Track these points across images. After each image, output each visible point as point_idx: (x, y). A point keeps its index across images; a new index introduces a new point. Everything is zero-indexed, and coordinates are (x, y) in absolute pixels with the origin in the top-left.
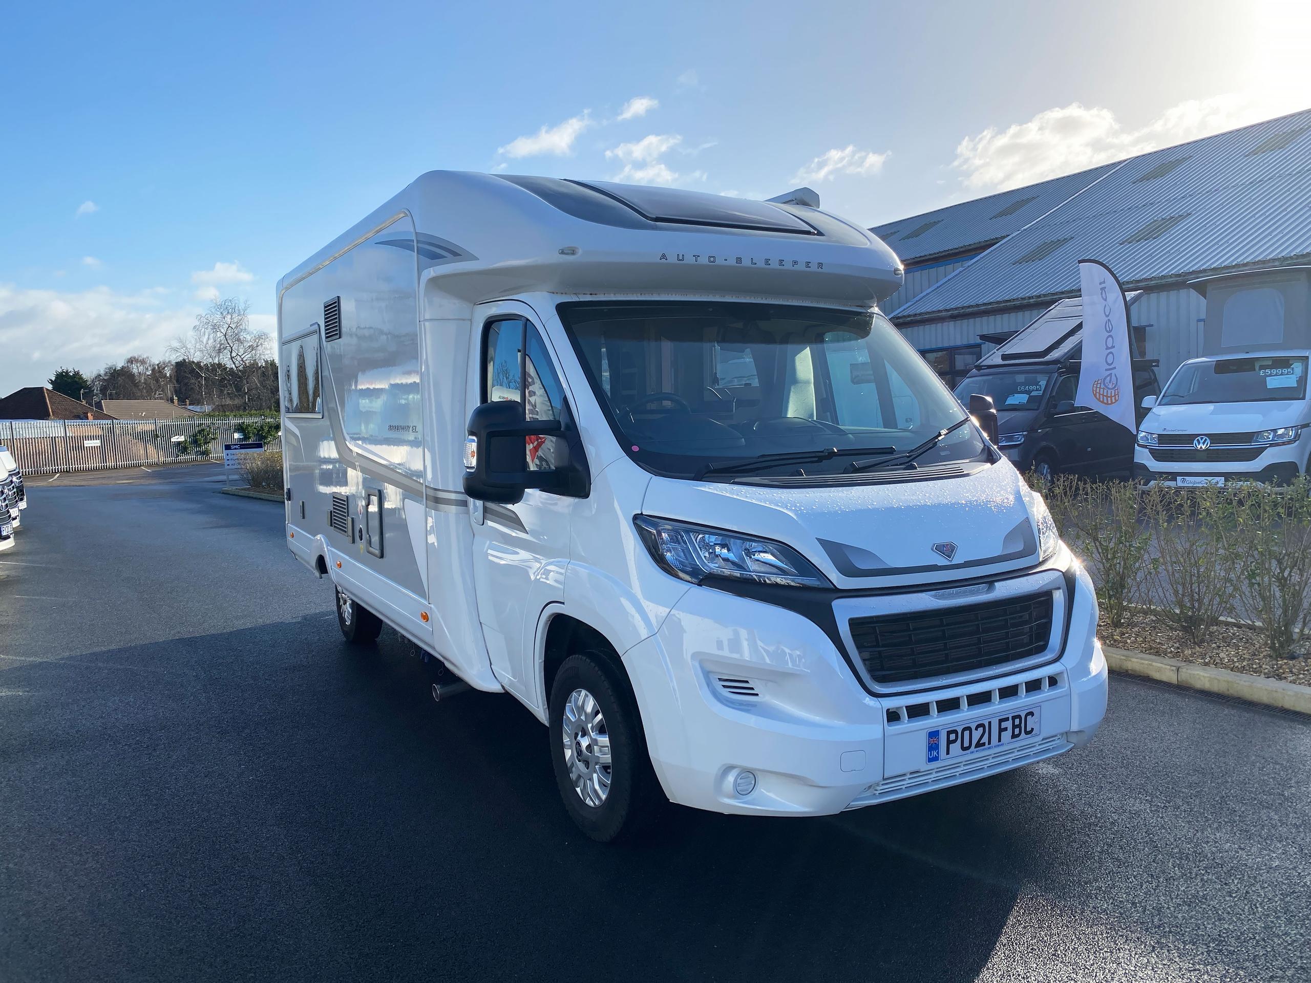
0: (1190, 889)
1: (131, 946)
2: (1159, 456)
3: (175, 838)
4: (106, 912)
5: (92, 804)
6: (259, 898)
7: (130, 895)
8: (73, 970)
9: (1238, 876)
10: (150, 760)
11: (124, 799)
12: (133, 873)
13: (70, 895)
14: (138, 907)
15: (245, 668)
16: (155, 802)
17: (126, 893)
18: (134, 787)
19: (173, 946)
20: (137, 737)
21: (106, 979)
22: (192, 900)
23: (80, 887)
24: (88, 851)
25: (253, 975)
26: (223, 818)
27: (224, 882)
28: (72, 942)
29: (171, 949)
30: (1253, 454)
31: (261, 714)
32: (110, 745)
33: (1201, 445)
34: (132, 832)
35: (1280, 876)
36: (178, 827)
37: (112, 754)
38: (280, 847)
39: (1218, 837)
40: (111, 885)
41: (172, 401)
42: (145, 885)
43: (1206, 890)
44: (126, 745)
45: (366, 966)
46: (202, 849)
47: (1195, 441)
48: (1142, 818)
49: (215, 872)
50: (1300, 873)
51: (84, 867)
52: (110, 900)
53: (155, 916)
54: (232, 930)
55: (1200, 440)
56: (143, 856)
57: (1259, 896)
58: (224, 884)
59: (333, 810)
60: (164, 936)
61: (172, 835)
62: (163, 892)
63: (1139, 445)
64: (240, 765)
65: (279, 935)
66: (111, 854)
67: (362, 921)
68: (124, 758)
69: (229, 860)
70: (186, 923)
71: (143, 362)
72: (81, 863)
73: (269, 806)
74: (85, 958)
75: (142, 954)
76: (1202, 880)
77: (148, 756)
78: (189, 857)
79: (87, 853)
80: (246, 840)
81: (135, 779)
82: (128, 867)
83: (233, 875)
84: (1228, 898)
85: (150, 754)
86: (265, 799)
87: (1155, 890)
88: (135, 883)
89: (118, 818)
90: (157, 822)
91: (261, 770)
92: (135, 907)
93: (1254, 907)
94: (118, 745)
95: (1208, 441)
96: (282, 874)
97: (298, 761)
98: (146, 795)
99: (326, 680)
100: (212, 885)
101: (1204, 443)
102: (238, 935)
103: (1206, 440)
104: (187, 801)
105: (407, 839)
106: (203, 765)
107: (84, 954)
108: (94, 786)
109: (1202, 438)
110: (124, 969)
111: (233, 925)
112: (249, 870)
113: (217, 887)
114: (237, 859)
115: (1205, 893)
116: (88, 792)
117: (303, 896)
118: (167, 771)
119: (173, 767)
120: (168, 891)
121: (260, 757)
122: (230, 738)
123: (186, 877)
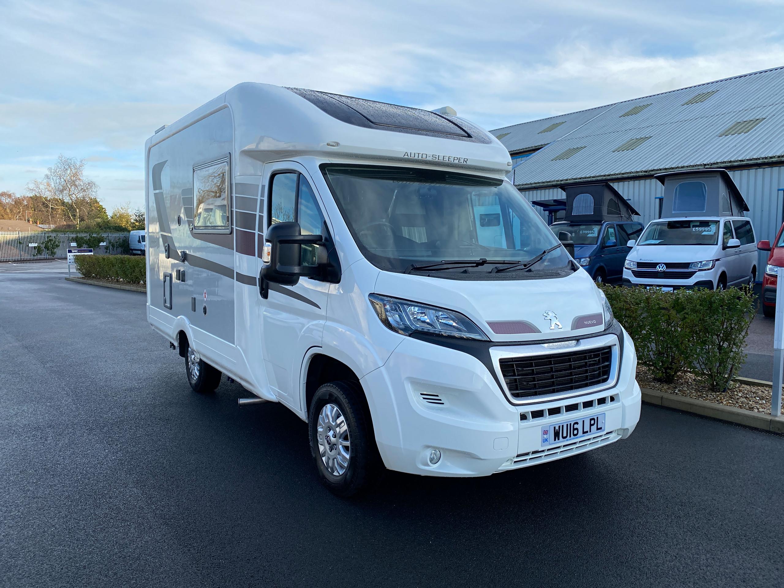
0: (690, 523)
1: (51, 564)
2: (637, 274)
3: (69, 496)
4: (30, 542)
5: (9, 474)
6: (131, 533)
7: (44, 532)
8: (14, 580)
9: (715, 515)
10: (44, 446)
11: (31, 471)
12: (44, 518)
13: (4, 532)
14: (51, 540)
15: (98, 389)
16: (52, 473)
17: (42, 531)
18: (36, 464)
19: (78, 564)
20: (32, 432)
21: (37, 586)
22: (86, 535)
23: (9, 527)
24: (11, 504)
25: (135, 581)
26: (99, 483)
27: (106, 523)
28: (10, 562)
29: (77, 566)
30: (688, 275)
31: (114, 418)
32: (16, 437)
33: (661, 269)
34: (39, 492)
35: (738, 515)
36: (70, 489)
37: (18, 442)
38: (140, 501)
39: (700, 493)
40: (30, 526)
41: (29, 221)
42: (53, 526)
43: (699, 524)
44: (26, 437)
45: (208, 574)
46: (88, 503)
47: (658, 267)
48: (656, 482)
49: (99, 517)
50: (748, 514)
51: (10, 514)
52: (31, 535)
53: (63, 545)
54: (116, 554)
55: (660, 266)
56: (49, 507)
57: (729, 527)
58: (106, 525)
59: (170, 478)
60: (71, 558)
61: (67, 494)
62: (66, 529)
63: (626, 268)
64: (105, 450)
65: (148, 556)
66: (27, 506)
67: (201, 547)
68: (26, 445)
69: (107, 509)
70: (85, 550)
71: (10, 196)
72: (8, 512)
73: (128, 476)
74: (20, 572)
75: (58, 570)
76: (696, 518)
77: (42, 444)
78: (80, 508)
79: (11, 506)
80: (117, 497)
81: (36, 458)
82: (40, 514)
83: (112, 519)
84: (712, 528)
85: (43, 443)
86: (125, 471)
87: (671, 523)
88: (46, 524)
89: (28, 483)
90: (55, 485)
91: (119, 453)
92: (49, 540)
93: (727, 533)
94: (21, 437)
95: (665, 266)
96: (144, 518)
97: (143, 447)
98: (45, 469)
99: (152, 397)
100: (99, 525)
101: (662, 268)
102: (121, 557)
103: (664, 266)
104: (73, 472)
105: (221, 496)
106: (80, 450)
107: (19, 570)
108: (9, 462)
109: (661, 265)
110: (48, 579)
111: (116, 551)
112: (121, 516)
113: (102, 526)
114: (113, 509)
115: (698, 525)
116: (5, 467)
117: (160, 531)
118: (56, 453)
119: (60, 451)
120: (70, 529)
121: (117, 445)
122: (96, 433)
123: (80, 520)
